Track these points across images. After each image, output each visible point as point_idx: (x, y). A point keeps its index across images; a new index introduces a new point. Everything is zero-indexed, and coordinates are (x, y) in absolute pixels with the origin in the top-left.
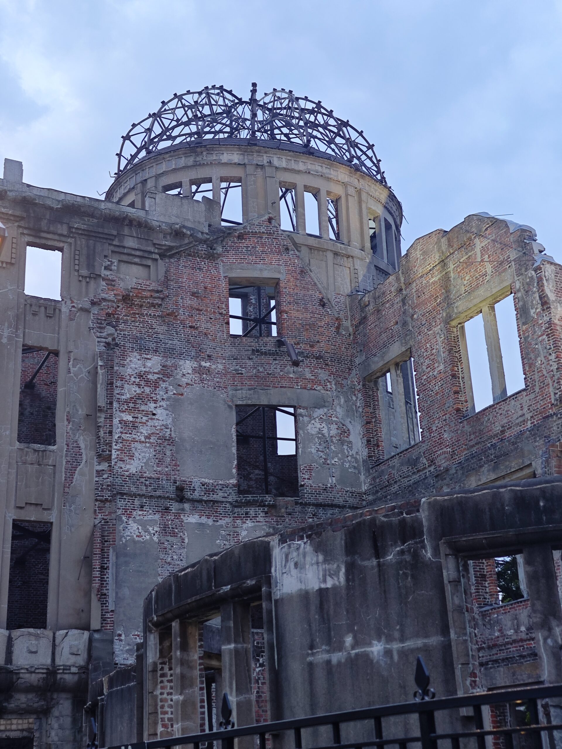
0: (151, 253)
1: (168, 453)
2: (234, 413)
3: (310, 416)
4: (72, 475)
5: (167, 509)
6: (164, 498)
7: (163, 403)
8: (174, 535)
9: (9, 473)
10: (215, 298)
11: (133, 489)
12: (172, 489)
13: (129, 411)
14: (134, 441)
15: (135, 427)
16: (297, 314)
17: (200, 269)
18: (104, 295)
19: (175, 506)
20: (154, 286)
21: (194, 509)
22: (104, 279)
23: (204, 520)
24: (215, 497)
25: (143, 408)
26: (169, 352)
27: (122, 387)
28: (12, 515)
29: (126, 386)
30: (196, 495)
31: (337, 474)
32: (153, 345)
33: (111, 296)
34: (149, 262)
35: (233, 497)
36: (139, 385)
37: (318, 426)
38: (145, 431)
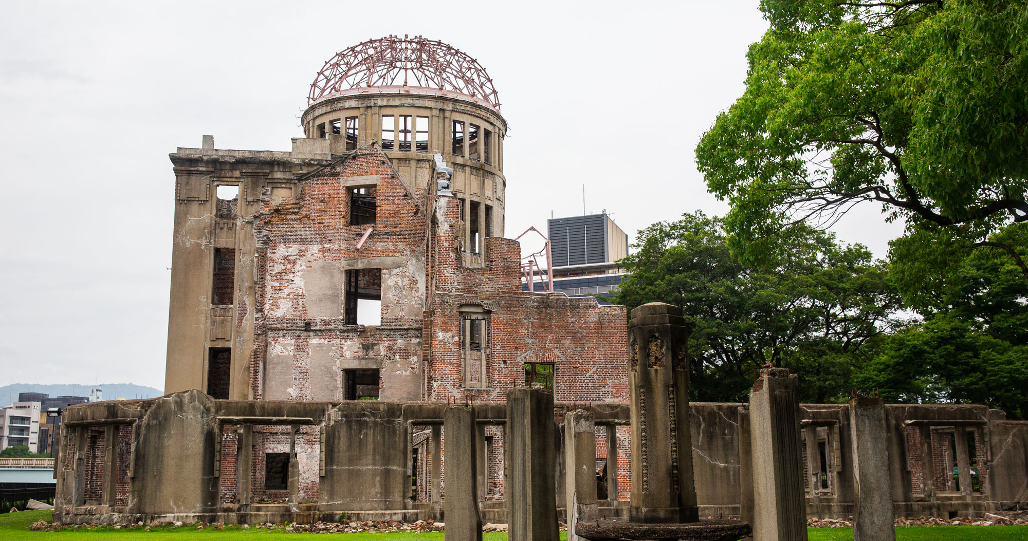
0: (291, 180)
1: (301, 303)
2: (344, 275)
3: (390, 274)
4: (242, 321)
5: (299, 336)
6: (296, 330)
7: (299, 274)
8: (303, 351)
9: (206, 323)
10: (336, 202)
11: (279, 327)
12: (302, 324)
13: (277, 280)
14: (280, 298)
15: (280, 290)
16: (387, 207)
17: (327, 184)
18: (262, 212)
19: (304, 334)
20: (293, 201)
21: (316, 335)
22: (262, 201)
23: (322, 341)
24: (328, 327)
25: (286, 277)
26: (303, 241)
27: (273, 267)
28: (208, 345)
29: (276, 265)
30: (318, 327)
31: (406, 309)
32: (293, 238)
33: (266, 211)
34: (292, 186)
35: (341, 327)
36: (284, 264)
37: (395, 279)
38: (286, 291)
